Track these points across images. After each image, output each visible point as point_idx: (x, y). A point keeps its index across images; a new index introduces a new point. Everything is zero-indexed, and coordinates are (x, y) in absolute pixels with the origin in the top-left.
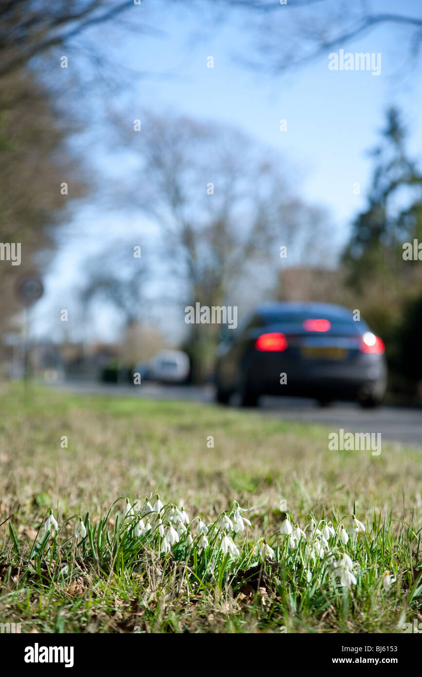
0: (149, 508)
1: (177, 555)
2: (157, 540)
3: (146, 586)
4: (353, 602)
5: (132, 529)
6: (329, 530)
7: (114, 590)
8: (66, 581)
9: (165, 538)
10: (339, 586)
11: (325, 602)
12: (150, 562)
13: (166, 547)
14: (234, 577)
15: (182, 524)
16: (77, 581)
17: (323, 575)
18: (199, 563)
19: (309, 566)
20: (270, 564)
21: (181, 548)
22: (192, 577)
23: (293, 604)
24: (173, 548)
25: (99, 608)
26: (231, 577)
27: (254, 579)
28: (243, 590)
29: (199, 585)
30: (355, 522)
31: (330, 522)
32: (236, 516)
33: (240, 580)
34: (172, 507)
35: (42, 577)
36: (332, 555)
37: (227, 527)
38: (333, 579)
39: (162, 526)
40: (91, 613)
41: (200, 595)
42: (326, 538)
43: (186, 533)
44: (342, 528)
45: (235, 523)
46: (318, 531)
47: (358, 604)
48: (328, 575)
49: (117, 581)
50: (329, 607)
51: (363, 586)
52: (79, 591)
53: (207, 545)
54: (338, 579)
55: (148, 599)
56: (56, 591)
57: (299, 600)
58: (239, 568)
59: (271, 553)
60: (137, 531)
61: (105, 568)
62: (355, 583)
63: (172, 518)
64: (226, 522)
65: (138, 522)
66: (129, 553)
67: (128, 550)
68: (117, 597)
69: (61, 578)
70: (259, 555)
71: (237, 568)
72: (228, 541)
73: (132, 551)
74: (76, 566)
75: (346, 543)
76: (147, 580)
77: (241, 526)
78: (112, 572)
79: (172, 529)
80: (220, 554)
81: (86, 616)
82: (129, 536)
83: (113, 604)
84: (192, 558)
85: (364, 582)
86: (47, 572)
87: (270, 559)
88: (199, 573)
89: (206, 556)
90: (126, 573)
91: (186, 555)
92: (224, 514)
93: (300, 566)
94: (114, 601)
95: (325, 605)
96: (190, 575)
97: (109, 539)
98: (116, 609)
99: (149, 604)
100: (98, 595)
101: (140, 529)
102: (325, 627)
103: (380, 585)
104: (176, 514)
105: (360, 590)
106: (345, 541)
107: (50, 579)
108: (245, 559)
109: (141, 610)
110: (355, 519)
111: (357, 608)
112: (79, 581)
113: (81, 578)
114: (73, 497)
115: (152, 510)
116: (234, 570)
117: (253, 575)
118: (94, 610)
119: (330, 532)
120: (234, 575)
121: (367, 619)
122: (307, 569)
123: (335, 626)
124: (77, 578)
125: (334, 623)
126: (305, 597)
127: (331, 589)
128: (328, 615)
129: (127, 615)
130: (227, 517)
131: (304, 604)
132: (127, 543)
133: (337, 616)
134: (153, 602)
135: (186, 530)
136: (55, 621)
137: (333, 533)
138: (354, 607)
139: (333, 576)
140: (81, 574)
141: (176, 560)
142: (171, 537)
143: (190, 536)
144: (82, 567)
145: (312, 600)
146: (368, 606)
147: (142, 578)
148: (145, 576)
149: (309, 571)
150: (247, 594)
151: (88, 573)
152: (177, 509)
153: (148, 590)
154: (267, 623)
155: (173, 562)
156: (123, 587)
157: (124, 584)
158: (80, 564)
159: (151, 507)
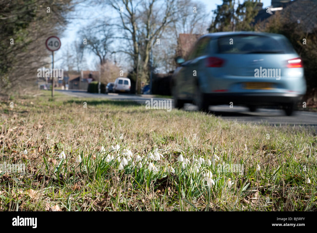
0: (112, 148)
1: (127, 171)
2: (117, 164)
3: (111, 186)
4: (213, 194)
5: (104, 158)
6: (202, 159)
7: (96, 187)
8: (72, 183)
9: (121, 163)
10: (207, 186)
11: (200, 193)
12: (114, 175)
13: (121, 167)
14: (155, 182)
15: (129, 156)
16: (77, 183)
17: (199, 180)
18: (137, 175)
19: (192, 177)
20: (173, 176)
21: (129, 168)
22: (134, 182)
23: (184, 195)
24: (125, 167)
25: (88, 196)
26: (153, 182)
27: (164, 183)
28: (159, 188)
29: (137, 186)
30: (214, 156)
31: (202, 156)
32: (156, 153)
33: (158, 183)
34: (124, 148)
35: (60, 181)
36: (203, 171)
37: (151, 158)
38: (203, 182)
39: (119, 158)
40: (84, 198)
41: (138, 190)
42: (200, 163)
43: (131, 161)
44: (208, 158)
45: (155, 156)
46: (196, 160)
47: (215, 194)
48: (201, 181)
49: (97, 183)
50: (201, 196)
51: (218, 186)
52: (78, 188)
53: (141, 166)
54: (206, 183)
55: (112, 192)
56: (67, 188)
57: (186, 193)
58: (157, 178)
59: (173, 171)
60: (107, 160)
61: (91, 177)
62: (214, 184)
63: (124, 153)
64: (150, 155)
65: (107, 155)
66: (103, 170)
67: (102, 169)
68: (97, 191)
69: (69, 182)
70: (167, 172)
71: (156, 178)
72: (152, 165)
73: (104, 169)
74: (77, 176)
75: (210, 166)
76: (112, 183)
77: (158, 158)
78: (94, 179)
79: (124, 159)
80: (148, 171)
81: (82, 200)
82: (103, 162)
83: (95, 194)
84: (134, 173)
85: (218, 184)
86: (63, 179)
87: (172, 173)
88: (138, 180)
89: (141, 172)
90: (102, 179)
91: (131, 171)
92: (150, 152)
93: (187, 177)
94: (96, 193)
95: (200, 195)
96: (133, 181)
97: (93, 163)
98: (97, 197)
99: (113, 195)
100: (88, 190)
101: (108, 158)
102: (199, 205)
103: (226, 186)
104: (126, 152)
105: (216, 187)
106: (209, 165)
107: (64, 182)
108: (160, 174)
109: (109, 197)
110: (215, 154)
111: (215, 196)
112: (78, 183)
113: (79, 182)
114: (75, 145)
115: (114, 149)
116: (155, 179)
117: (164, 181)
118: (86, 197)
119: (202, 161)
120: (155, 181)
121: (220, 201)
122: (191, 178)
123: (204, 205)
124: (77, 182)
125: (204, 203)
126: (189, 191)
127: (203, 187)
128: (201, 199)
129: (102, 200)
130: (151, 154)
131: (189, 194)
132: (102, 166)
133: (205, 200)
134: (115, 193)
135: (131, 159)
136: (67, 201)
137: (204, 160)
138: (213, 196)
139: (203, 181)
140: (80, 180)
141: (126, 173)
142: (124, 162)
143: (133, 162)
144: (80, 177)
145: (193, 193)
146: (220, 195)
147: (109, 183)
148: (111, 181)
149: (191, 179)
150: (161, 190)
151: (83, 179)
152: (127, 149)
153: (112, 188)
154: (171, 203)
155: (125, 175)
156: (100, 186)
157: (100, 185)
158: (79, 175)
159: (114, 148)
